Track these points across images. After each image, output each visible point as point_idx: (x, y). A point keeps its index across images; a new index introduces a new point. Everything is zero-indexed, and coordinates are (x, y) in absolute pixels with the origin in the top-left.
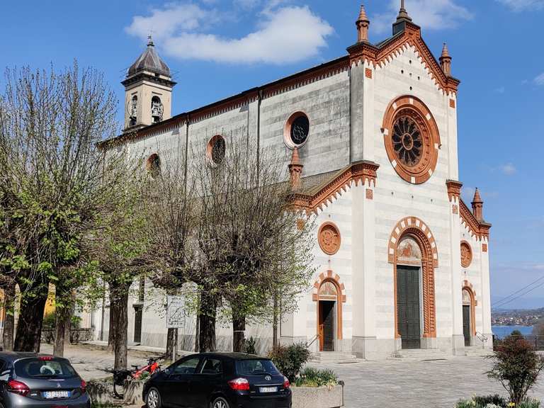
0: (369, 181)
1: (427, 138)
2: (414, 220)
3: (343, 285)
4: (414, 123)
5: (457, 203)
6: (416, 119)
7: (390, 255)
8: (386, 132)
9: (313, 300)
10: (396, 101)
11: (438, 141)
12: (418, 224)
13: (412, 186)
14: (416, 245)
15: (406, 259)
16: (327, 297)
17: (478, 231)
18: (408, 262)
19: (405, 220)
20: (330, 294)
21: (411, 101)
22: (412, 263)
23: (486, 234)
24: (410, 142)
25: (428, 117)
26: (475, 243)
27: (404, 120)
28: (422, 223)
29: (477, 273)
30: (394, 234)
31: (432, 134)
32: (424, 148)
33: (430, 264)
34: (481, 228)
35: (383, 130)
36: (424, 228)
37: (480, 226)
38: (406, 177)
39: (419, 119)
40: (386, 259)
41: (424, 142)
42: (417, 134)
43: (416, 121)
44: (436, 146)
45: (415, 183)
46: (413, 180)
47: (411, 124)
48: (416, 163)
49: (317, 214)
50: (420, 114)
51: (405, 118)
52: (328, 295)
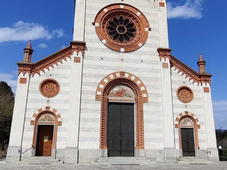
0: (78, 52)
1: (139, 26)
2: (123, 73)
3: (59, 115)
4: (128, 19)
6: (129, 17)
8: (97, 24)
9: (31, 125)
10: (106, 7)
11: (148, 26)
12: (126, 76)
13: (121, 54)
14: (129, 89)
15: (119, 98)
16: (46, 123)
18: (121, 100)
19: (114, 74)
20: (49, 120)
21: (122, 7)
22: (125, 101)
23: (208, 81)
24: (125, 29)
25: (138, 14)
26: (196, 88)
28: (131, 75)
29: (200, 106)
30: (102, 82)
31: (142, 23)
32: (138, 32)
33: (141, 101)
34: (203, 77)
35: (94, 24)
36: (133, 78)
38: (115, 48)
39: (131, 16)
40: (93, 98)
41: (137, 28)
42: (131, 25)
43: (130, 18)
44: (147, 29)
45: (124, 51)
46: (122, 50)
47: (125, 20)
48: (130, 41)
49: (40, 75)
50: (130, 13)
51: (119, 17)
52: (46, 122)
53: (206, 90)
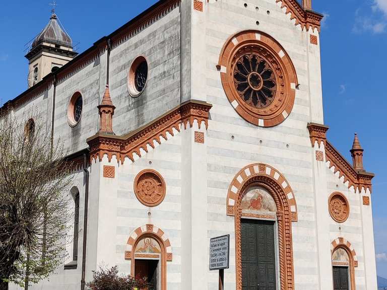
0: (199, 123)
1: (282, 77)
2: (262, 167)
3: (168, 241)
4: (264, 62)
5: (322, 148)
6: (266, 57)
7: (229, 206)
8: (224, 69)
9: (126, 259)
10: (236, 36)
11: (295, 80)
12: (268, 172)
13: (259, 129)
14: (268, 196)
15: (255, 212)
16: (147, 256)
17: (356, 181)
18: (258, 216)
19: (251, 167)
20: (151, 251)
21: (258, 37)
22: (263, 216)
23: (367, 185)
24: (260, 81)
25: (281, 54)
26: (353, 195)
27: (250, 57)
28: (274, 170)
29: (358, 229)
30: (235, 182)
31: (286, 71)
32: (278, 88)
33: (287, 218)
34: (361, 179)
35: (219, 68)
36: (276, 177)
37: (359, 176)
38: (251, 119)
39: (270, 56)
40: (224, 210)
41: (278, 82)
42: (269, 73)
43: (267, 59)
44: (293, 86)
45: (263, 126)
46: (261, 122)
47: (261, 62)
48: (267, 104)
49: (133, 161)
50: (270, 51)
51: (251, 56)
52: (147, 253)
53: (366, 201)
